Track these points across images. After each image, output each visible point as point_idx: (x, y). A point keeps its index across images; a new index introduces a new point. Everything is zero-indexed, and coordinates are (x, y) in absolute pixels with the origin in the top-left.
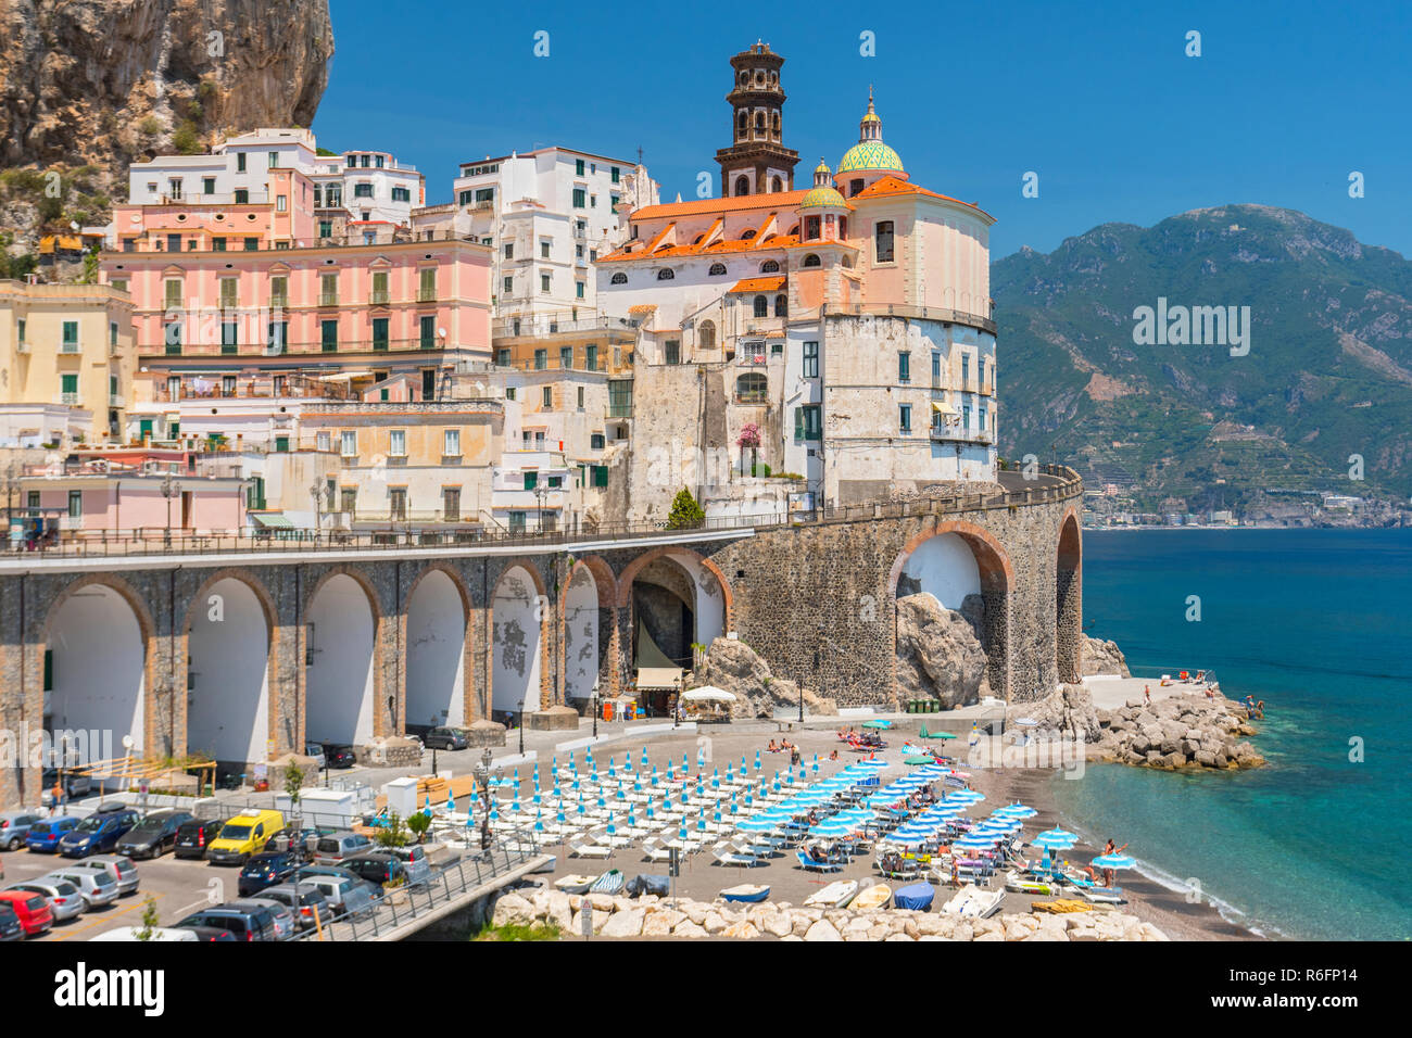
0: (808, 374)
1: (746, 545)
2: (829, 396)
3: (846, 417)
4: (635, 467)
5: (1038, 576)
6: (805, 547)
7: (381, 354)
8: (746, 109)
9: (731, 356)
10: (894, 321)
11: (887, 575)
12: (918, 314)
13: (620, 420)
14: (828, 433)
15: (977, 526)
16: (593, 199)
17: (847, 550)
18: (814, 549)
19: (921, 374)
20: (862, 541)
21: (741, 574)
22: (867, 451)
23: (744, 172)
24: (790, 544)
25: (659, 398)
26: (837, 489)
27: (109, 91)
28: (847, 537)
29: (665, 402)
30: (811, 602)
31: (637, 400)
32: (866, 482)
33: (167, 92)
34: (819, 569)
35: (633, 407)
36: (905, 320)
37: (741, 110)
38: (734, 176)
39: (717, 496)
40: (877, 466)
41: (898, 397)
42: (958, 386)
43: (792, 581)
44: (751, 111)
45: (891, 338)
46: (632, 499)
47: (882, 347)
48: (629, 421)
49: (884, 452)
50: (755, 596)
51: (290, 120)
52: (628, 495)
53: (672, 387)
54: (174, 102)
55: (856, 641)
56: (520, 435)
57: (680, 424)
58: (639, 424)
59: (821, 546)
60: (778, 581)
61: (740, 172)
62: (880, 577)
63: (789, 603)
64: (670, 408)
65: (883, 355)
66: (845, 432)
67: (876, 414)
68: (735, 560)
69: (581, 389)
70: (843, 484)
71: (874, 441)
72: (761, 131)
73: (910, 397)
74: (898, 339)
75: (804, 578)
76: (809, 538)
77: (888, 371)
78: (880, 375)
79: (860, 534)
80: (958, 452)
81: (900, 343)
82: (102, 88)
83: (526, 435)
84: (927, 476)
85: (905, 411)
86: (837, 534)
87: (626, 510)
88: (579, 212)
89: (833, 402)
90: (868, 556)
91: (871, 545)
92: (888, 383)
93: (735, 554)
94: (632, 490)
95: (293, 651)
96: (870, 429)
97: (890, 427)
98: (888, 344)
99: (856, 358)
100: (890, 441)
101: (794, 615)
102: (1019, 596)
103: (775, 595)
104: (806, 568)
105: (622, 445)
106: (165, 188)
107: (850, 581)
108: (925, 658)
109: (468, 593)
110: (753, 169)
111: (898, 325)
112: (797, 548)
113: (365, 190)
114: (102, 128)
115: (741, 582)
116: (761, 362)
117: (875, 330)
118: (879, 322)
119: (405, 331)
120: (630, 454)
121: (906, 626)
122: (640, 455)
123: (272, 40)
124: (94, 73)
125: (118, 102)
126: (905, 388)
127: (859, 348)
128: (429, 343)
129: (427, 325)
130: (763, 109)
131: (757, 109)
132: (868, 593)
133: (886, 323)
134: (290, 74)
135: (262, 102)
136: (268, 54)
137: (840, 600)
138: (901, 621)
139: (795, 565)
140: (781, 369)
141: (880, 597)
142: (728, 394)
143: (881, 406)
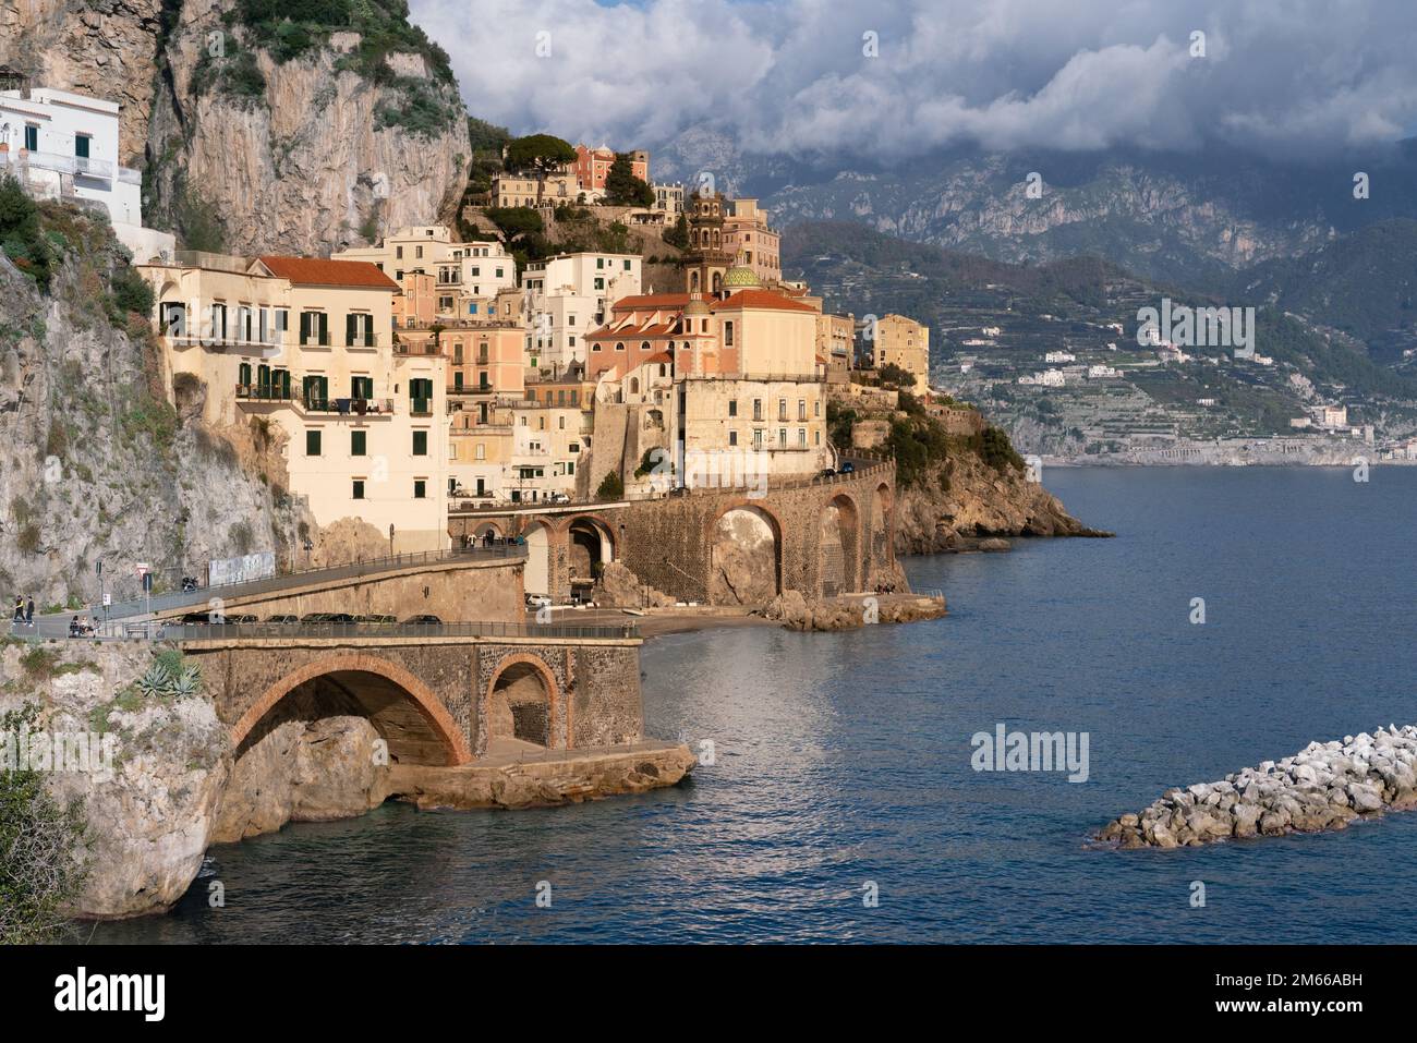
1: (625, 511)
2: (689, 424)
3: (697, 438)
6: (659, 512)
7: (459, 394)
8: (697, 229)
9: (644, 399)
10: (726, 382)
11: (706, 528)
12: (743, 377)
13: (588, 435)
14: (687, 447)
16: (610, 282)
17: (683, 514)
19: (745, 410)
20: (692, 509)
21: (623, 527)
23: (696, 269)
24: (650, 511)
25: (607, 423)
27: (318, 204)
28: (683, 507)
29: (608, 426)
30: (664, 543)
31: (596, 424)
34: (667, 525)
35: (594, 428)
36: (735, 381)
37: (695, 229)
38: (691, 271)
39: (629, 482)
41: (729, 425)
42: (776, 415)
43: (651, 531)
44: (700, 230)
45: (725, 392)
46: (591, 482)
47: (719, 398)
48: (592, 436)
50: (631, 539)
52: (588, 482)
53: (614, 417)
55: (688, 565)
56: (527, 445)
57: (616, 440)
58: (596, 439)
59: (668, 512)
60: (643, 531)
62: (702, 530)
63: (649, 543)
64: (611, 429)
65: (720, 402)
66: (696, 446)
67: (715, 436)
68: (618, 519)
69: (562, 418)
72: (705, 244)
73: (737, 425)
74: (729, 393)
75: (658, 530)
76: (660, 507)
77: (722, 411)
78: (717, 414)
79: (691, 505)
80: (773, 456)
81: (730, 395)
82: (313, 204)
83: (532, 445)
85: (733, 434)
86: (677, 506)
88: (599, 292)
89: (690, 429)
90: (695, 519)
91: (698, 512)
92: (722, 418)
93: (619, 516)
94: (591, 477)
96: (710, 445)
97: (724, 443)
98: (723, 396)
99: (704, 404)
102: (790, 541)
103: (641, 539)
104: (659, 524)
105: (587, 450)
107: (685, 532)
108: (730, 575)
111: (728, 385)
112: (654, 513)
113: (476, 272)
114: (313, 228)
115: (623, 531)
116: (660, 403)
117: (714, 388)
118: (717, 383)
119: (472, 380)
120: (590, 455)
121: (718, 557)
122: (595, 456)
123: (421, 167)
124: (307, 194)
125: (323, 210)
126: (733, 420)
127: (705, 398)
128: (484, 387)
129: (484, 376)
130: (707, 229)
131: (703, 229)
132: (695, 539)
133: (721, 383)
134: (434, 184)
135: (417, 206)
136: (420, 175)
137: (679, 542)
138: (714, 555)
139: (653, 523)
140: (669, 407)
141: (702, 541)
142: (641, 422)
143: (717, 431)
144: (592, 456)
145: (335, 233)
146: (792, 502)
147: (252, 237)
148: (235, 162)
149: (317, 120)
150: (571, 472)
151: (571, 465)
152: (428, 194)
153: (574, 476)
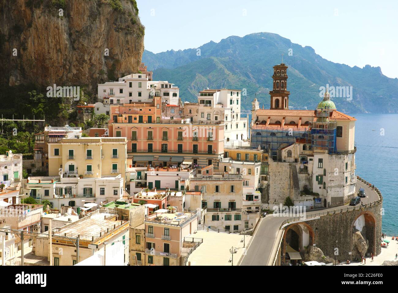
0: (319, 167)
1: (318, 221)
2: (329, 175)
3: (333, 181)
4: (270, 189)
6: (332, 221)
7: (195, 154)
9: (296, 160)
10: (345, 155)
13: (265, 176)
14: (329, 185)
15: (370, 211)
16: (234, 102)
18: (334, 221)
19: (349, 167)
20: (345, 218)
21: (317, 229)
22: (338, 189)
23: (278, 98)
24: (328, 220)
25: (277, 171)
26: (330, 199)
27: (90, 62)
28: (341, 217)
29: (279, 172)
30: (333, 235)
32: (337, 198)
33: (105, 62)
34: (335, 226)
35: (269, 172)
37: (276, 81)
38: (274, 98)
39: (297, 200)
40: (340, 193)
41: (345, 174)
43: (329, 229)
46: (270, 197)
47: (342, 162)
48: (268, 176)
49: (342, 189)
50: (320, 234)
52: (268, 197)
53: (281, 168)
54: (107, 65)
55: (343, 244)
57: (284, 178)
58: (271, 177)
60: (325, 230)
61: (276, 98)
62: (349, 227)
63: (328, 235)
64: (280, 173)
65: (342, 164)
66: (333, 184)
67: (340, 180)
68: (315, 225)
70: (332, 198)
71: (339, 186)
75: (331, 229)
76: (333, 218)
77: (343, 168)
78: (341, 169)
79: (344, 216)
81: (346, 161)
85: (346, 178)
86: (339, 216)
87: (268, 200)
88: (231, 106)
89: (330, 177)
90: (346, 222)
91: (347, 219)
92: (343, 171)
93: (315, 223)
94: (270, 195)
96: (339, 183)
97: (343, 183)
99: (336, 165)
100: (344, 186)
101: (329, 238)
103: (324, 234)
104: (332, 226)
105: (266, 182)
106: (108, 91)
107: (342, 229)
110: (281, 97)
112: (330, 221)
113: (165, 94)
115: (317, 231)
116: (307, 163)
117: (340, 158)
118: (342, 156)
119: (203, 148)
121: (355, 239)
122: (271, 185)
123: (136, 49)
126: (347, 172)
127: (336, 162)
128: (210, 152)
129: (210, 147)
132: (346, 232)
134: (139, 56)
136: (135, 52)
137: (340, 234)
138: (353, 238)
139: (329, 225)
140: (312, 165)
141: (349, 232)
142: (298, 171)
143: (342, 177)
145: (98, 75)
147: (61, 75)
148: (53, 41)
149: (92, 25)
152: (136, 60)
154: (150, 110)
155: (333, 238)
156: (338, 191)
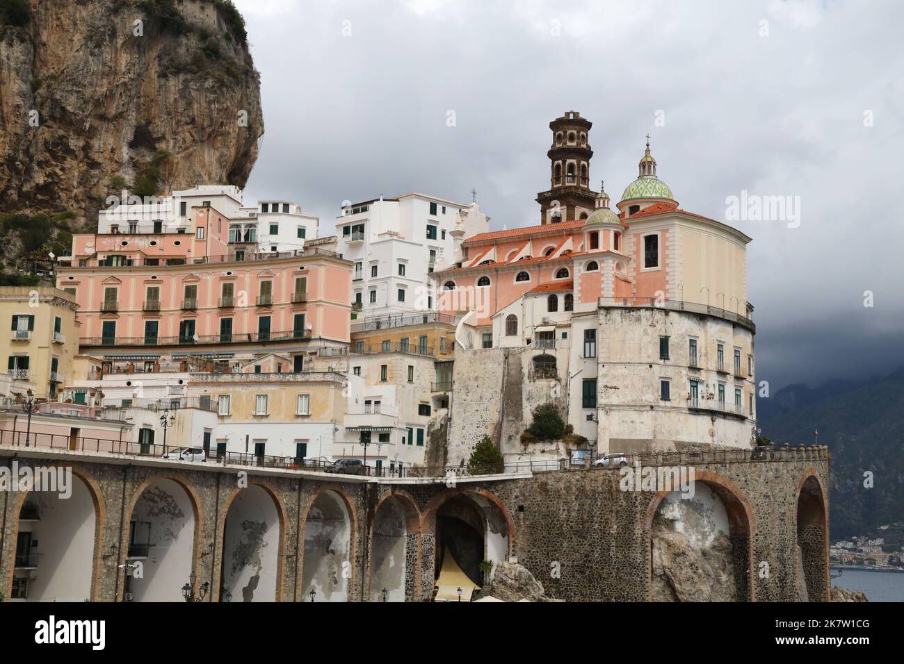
0: (587, 355)
1: (526, 485)
2: (602, 371)
3: (615, 388)
4: (452, 430)
5: (778, 522)
6: (574, 489)
7: (263, 343)
8: (560, 162)
9: (528, 341)
10: (655, 312)
11: (643, 513)
12: (677, 307)
13: (442, 393)
14: (601, 400)
15: (722, 476)
16: (443, 233)
17: (610, 491)
18: (582, 490)
19: (679, 354)
21: (521, 509)
22: (633, 415)
23: (558, 209)
24: (562, 485)
25: (473, 375)
26: (607, 445)
27: (87, 156)
28: (610, 481)
29: (476, 378)
30: (581, 534)
31: (455, 377)
32: (631, 441)
33: (132, 158)
34: (586, 507)
35: (452, 383)
36: (666, 312)
37: (556, 162)
38: (550, 213)
40: (641, 427)
41: (659, 371)
42: (713, 365)
43: (564, 516)
44: (564, 162)
45: (652, 325)
46: (449, 455)
47: (645, 332)
48: (450, 394)
49: (647, 416)
50: (533, 527)
51: (225, 180)
52: (446, 453)
53: (482, 366)
54: (135, 165)
55: (618, 568)
56: (362, 402)
57: (487, 395)
58: (455, 397)
59: (588, 487)
60: (551, 515)
62: (638, 515)
63: (561, 534)
64: (480, 382)
65: (646, 339)
66: (614, 398)
67: (640, 386)
68: (516, 497)
69: (411, 368)
70: (613, 443)
71: (637, 407)
72: (572, 177)
73: (669, 372)
74: (659, 326)
75: (573, 514)
76: (578, 480)
77: (650, 351)
78: (644, 355)
80: (713, 419)
81: (660, 330)
82: (81, 155)
83: (368, 403)
84: (685, 438)
85: (665, 386)
86: (600, 479)
87: (445, 463)
88: (431, 242)
89: (605, 376)
92: (650, 361)
93: (516, 492)
94: (449, 448)
95: (117, 534)
96: (635, 398)
97: (652, 396)
98: (650, 330)
99: (623, 341)
100: (652, 407)
101: (565, 544)
102: (761, 538)
103: (549, 527)
104: (575, 505)
105: (443, 412)
106: (124, 228)
107: (613, 518)
108: (677, 586)
109: (283, 506)
110: (565, 207)
111: (659, 316)
112: (568, 489)
113: (274, 230)
114: (80, 183)
115: (522, 515)
116: (552, 346)
117: (639, 319)
118: (643, 313)
119: (282, 324)
120: (449, 419)
121: (660, 558)
122: (456, 420)
123: (211, 119)
124: (75, 143)
125: (93, 164)
126: (665, 365)
127: (626, 332)
128: (300, 334)
129: (299, 320)
130: (574, 161)
131: (569, 161)
132: (627, 528)
133: (648, 313)
134: (225, 145)
135: (203, 166)
136: (208, 130)
137: (604, 533)
138: (656, 553)
139: (566, 503)
140: (566, 351)
141: (638, 532)
142: (525, 371)
143: (644, 379)
144: (450, 419)
145: (106, 190)
146: (762, 480)
149: (91, 58)
150: (420, 442)
151: (420, 432)
152: (217, 154)
153: (424, 448)
154: (177, 243)
155: (579, 544)
156: (632, 422)
